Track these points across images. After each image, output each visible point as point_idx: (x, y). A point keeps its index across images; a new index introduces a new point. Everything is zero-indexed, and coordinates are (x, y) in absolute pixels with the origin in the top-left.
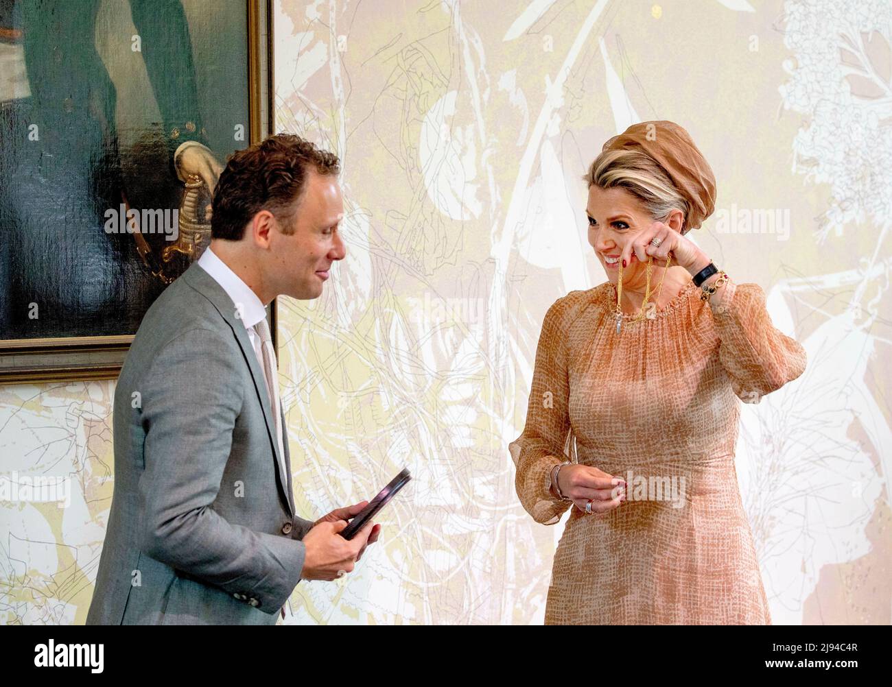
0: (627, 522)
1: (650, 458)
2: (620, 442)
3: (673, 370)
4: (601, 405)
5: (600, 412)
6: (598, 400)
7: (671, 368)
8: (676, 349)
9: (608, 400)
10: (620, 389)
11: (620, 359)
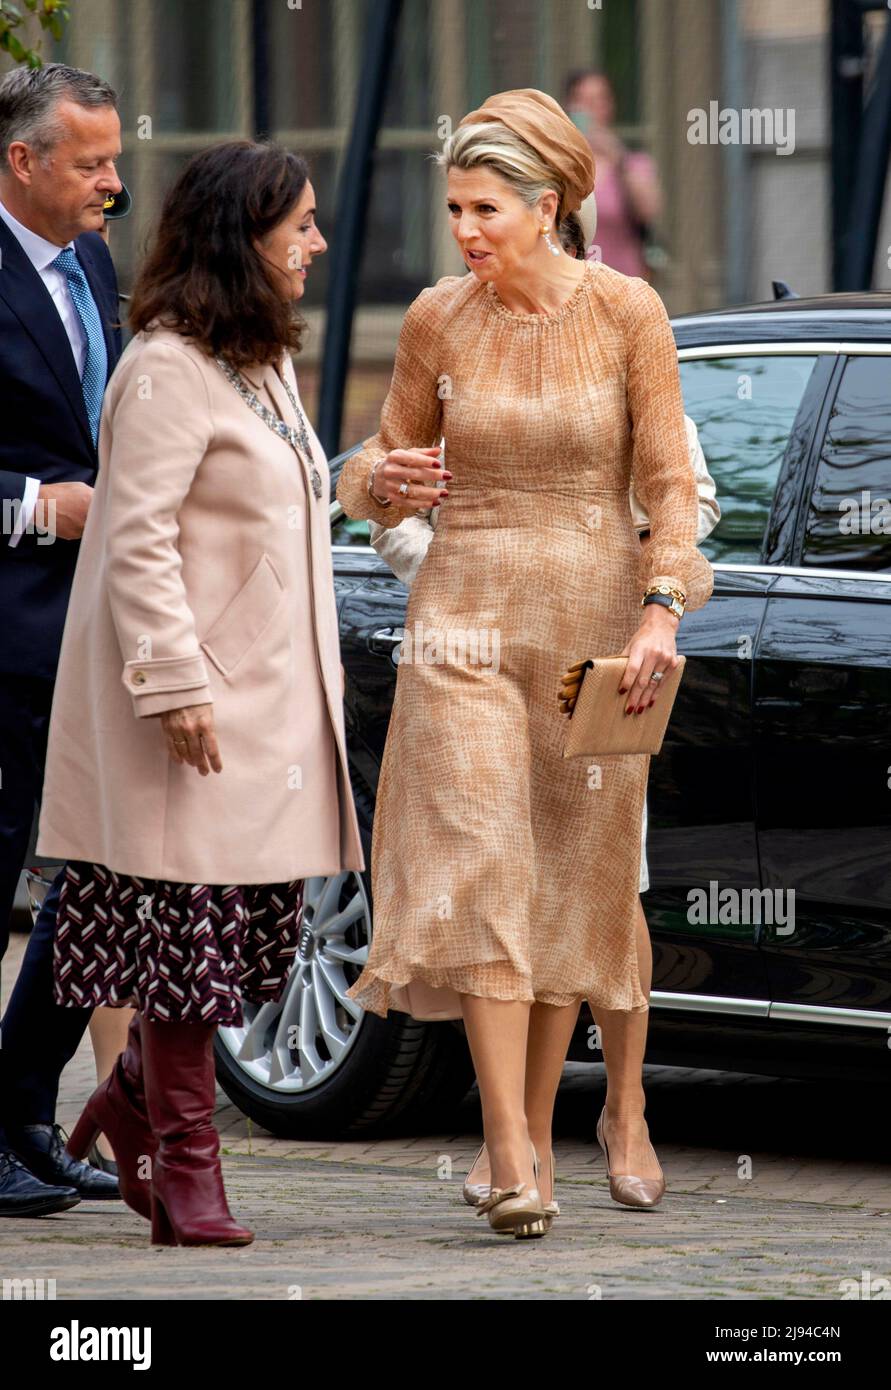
0: (519, 554)
1: (541, 485)
2: (505, 465)
3: (573, 388)
4: (488, 423)
5: (487, 431)
6: (486, 417)
7: (570, 385)
8: (575, 361)
9: (497, 418)
10: (511, 406)
11: (510, 370)
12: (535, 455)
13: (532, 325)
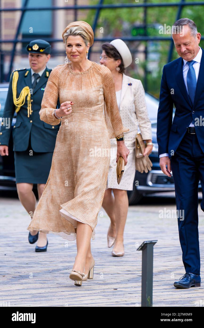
12: (81, 104)
13: (79, 74)
